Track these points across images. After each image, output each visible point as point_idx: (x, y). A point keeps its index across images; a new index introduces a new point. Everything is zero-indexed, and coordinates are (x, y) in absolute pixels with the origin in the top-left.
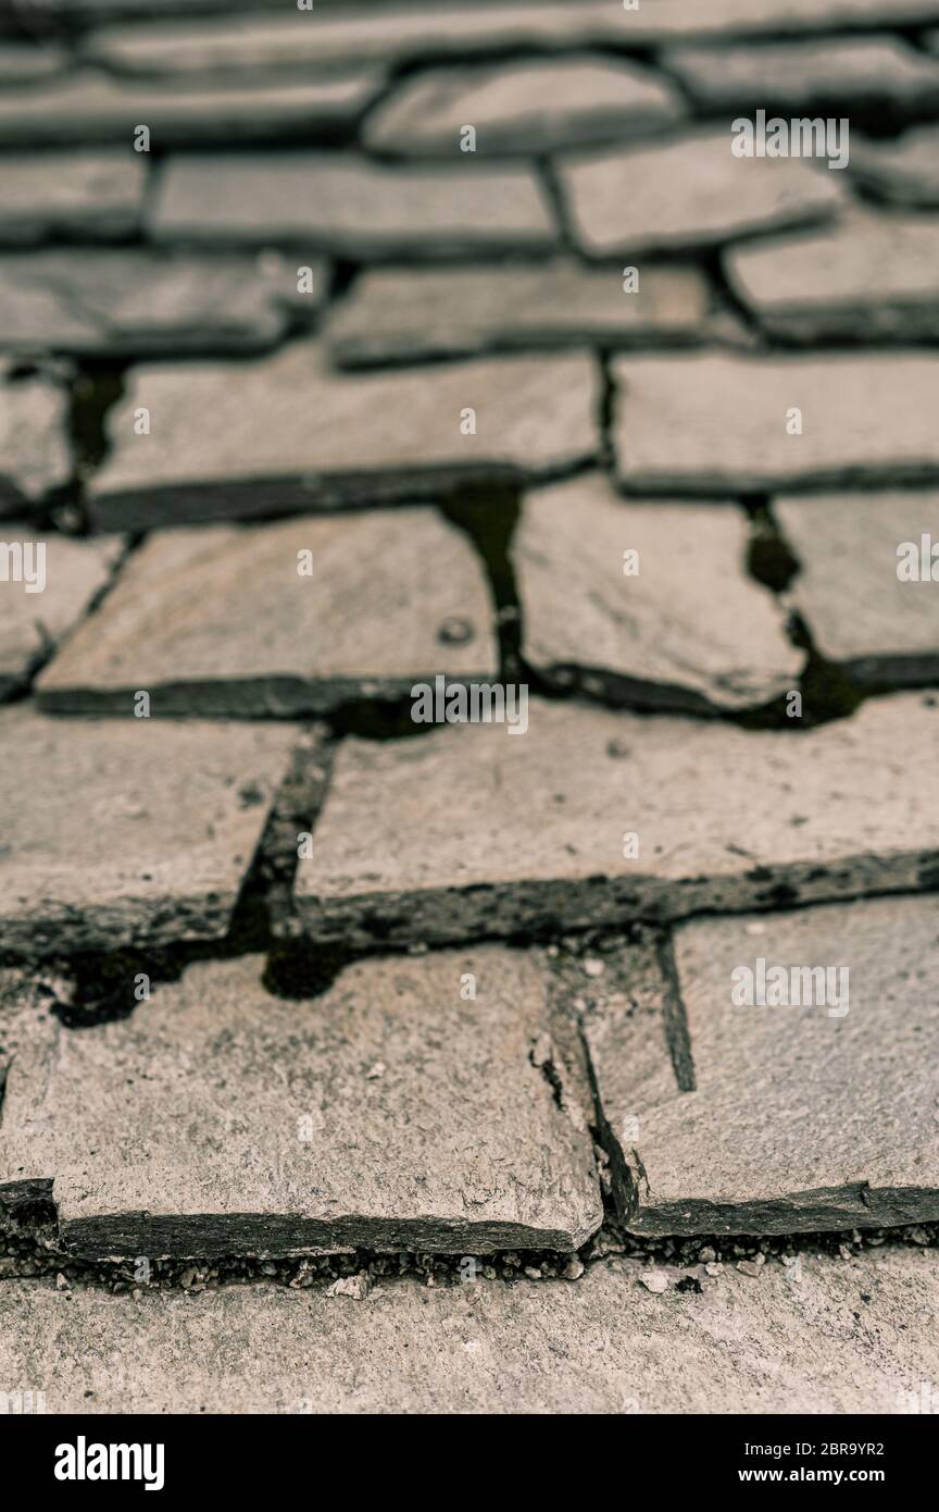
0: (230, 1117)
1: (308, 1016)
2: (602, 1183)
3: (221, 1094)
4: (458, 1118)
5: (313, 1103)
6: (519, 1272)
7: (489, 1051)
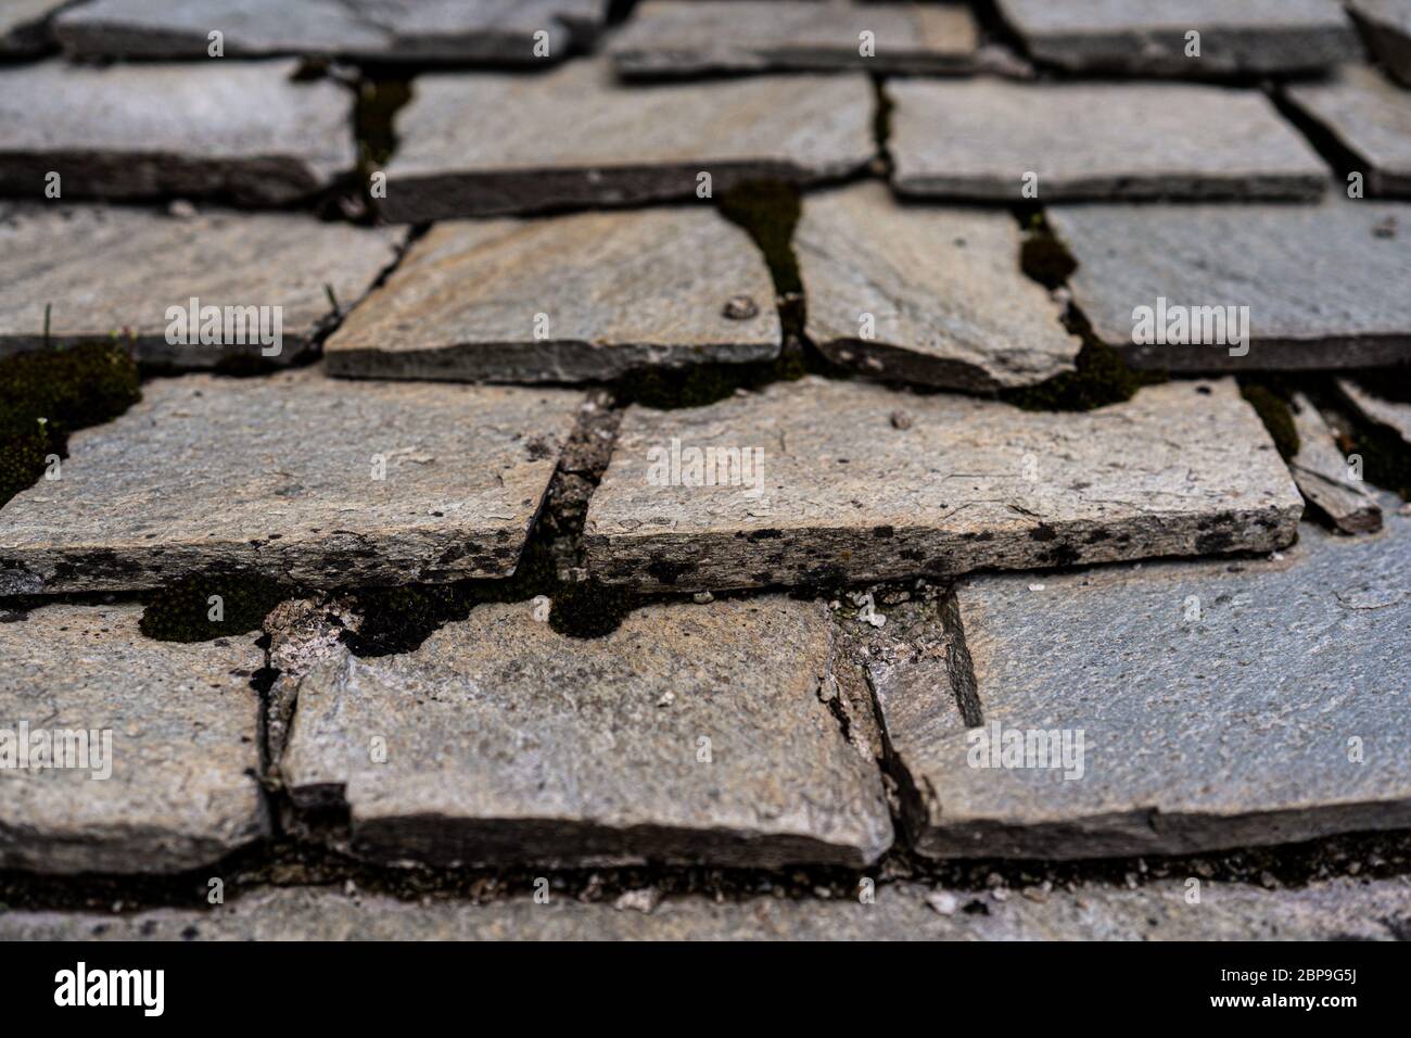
0: (520, 734)
1: (596, 652)
2: (891, 808)
3: (511, 716)
4: (750, 743)
5: (603, 726)
6: (807, 892)
7: (777, 686)
